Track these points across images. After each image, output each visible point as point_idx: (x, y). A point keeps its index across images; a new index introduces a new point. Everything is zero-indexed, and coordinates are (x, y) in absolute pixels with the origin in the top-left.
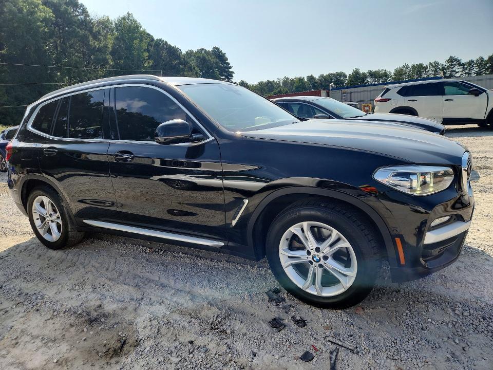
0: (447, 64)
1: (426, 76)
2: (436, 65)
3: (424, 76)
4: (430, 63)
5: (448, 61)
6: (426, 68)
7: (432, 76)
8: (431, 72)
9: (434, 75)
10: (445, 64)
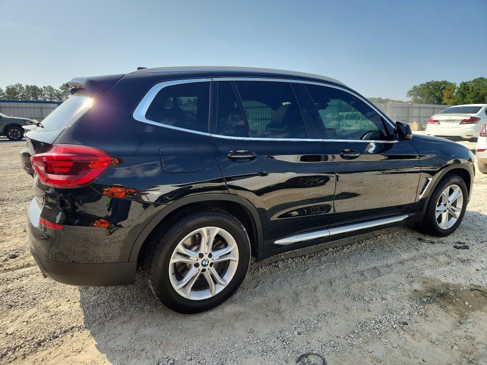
0: (62, 91)
1: (42, 99)
2: (51, 89)
3: (39, 99)
4: (44, 87)
5: (62, 88)
6: (40, 91)
7: (48, 100)
8: (46, 96)
9: (51, 99)
10: (60, 90)
